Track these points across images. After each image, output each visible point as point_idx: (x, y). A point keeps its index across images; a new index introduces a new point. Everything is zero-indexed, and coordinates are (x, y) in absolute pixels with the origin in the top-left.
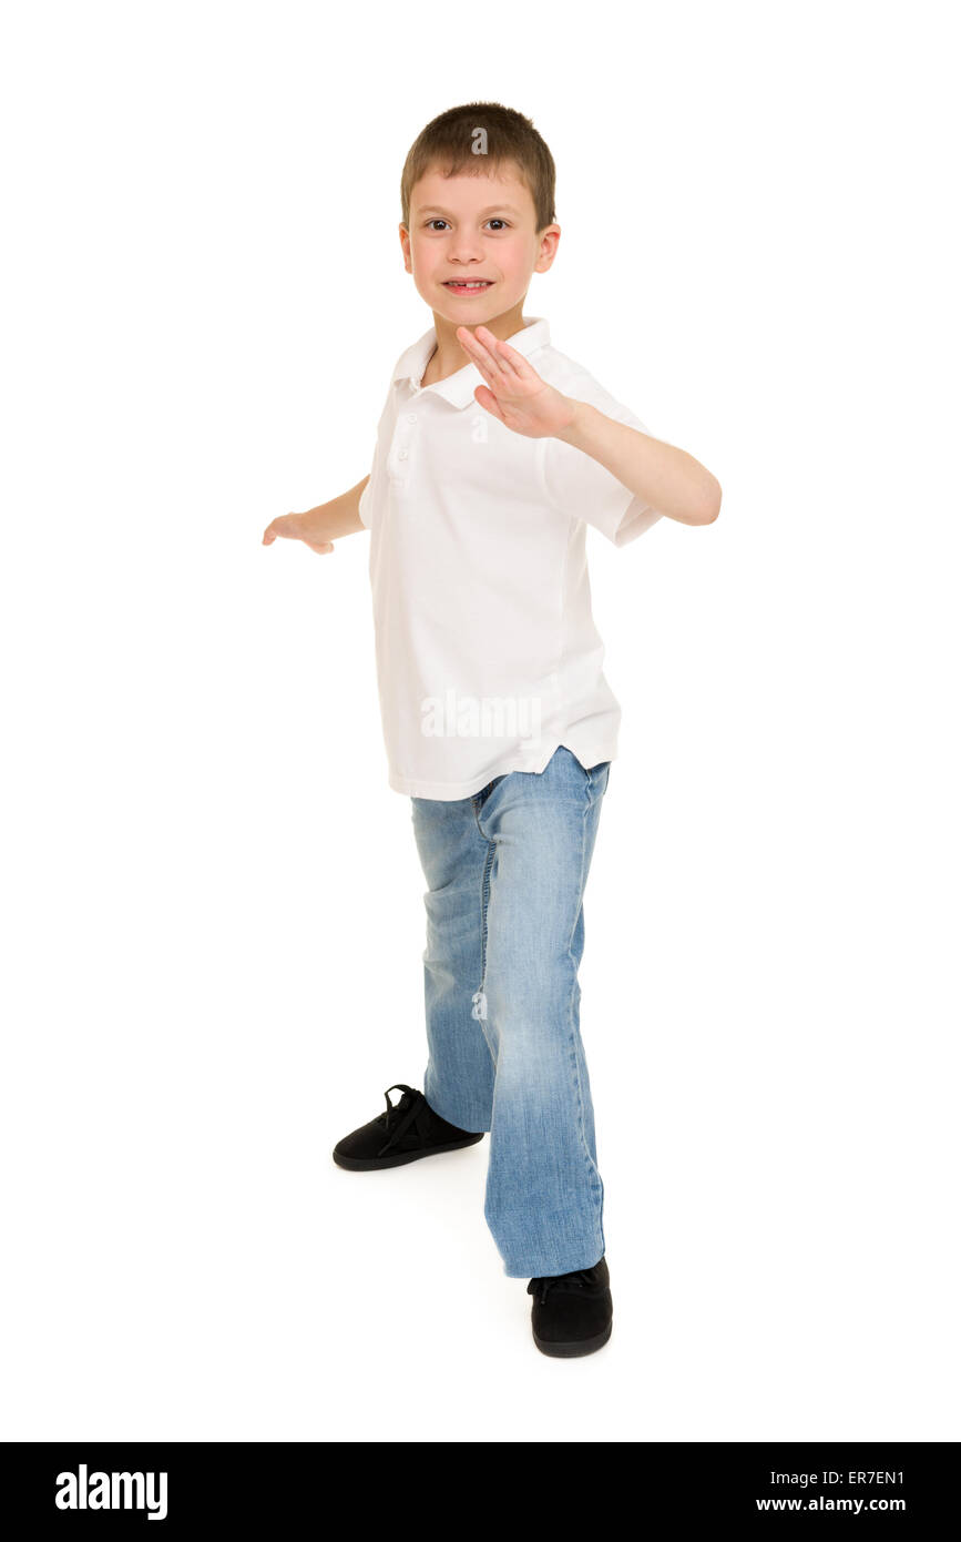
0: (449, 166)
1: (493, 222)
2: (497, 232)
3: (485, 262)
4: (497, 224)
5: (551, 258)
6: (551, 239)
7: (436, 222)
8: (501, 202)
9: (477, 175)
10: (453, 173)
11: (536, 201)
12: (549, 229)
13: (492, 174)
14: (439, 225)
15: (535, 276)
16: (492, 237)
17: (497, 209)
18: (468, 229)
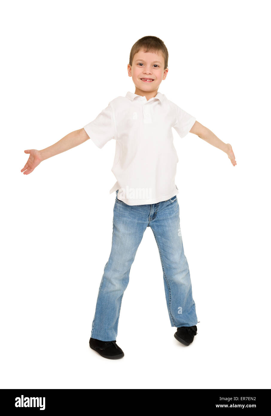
0: (146, 49)
1: (154, 65)
2: (155, 68)
3: (152, 75)
4: (156, 66)
5: (166, 77)
6: (166, 72)
7: (140, 64)
8: (157, 60)
9: (153, 53)
10: (147, 52)
11: (165, 62)
12: (166, 70)
13: (156, 53)
14: (141, 65)
15: (162, 80)
16: (154, 69)
17: (156, 62)
18: (149, 66)
